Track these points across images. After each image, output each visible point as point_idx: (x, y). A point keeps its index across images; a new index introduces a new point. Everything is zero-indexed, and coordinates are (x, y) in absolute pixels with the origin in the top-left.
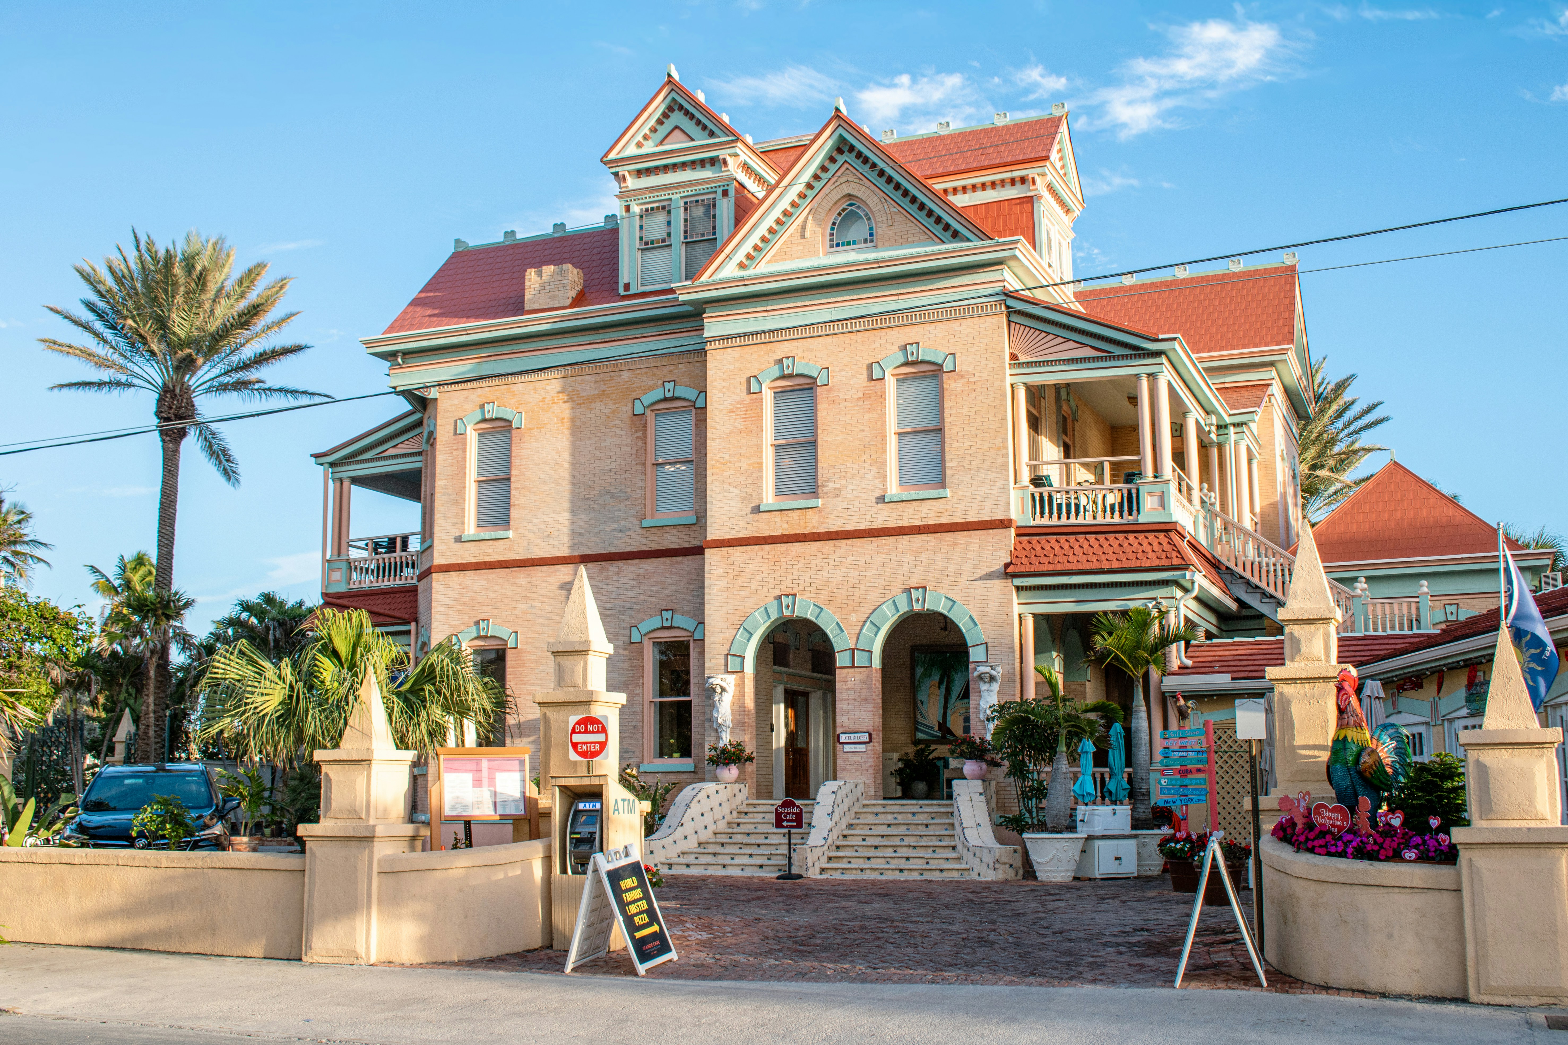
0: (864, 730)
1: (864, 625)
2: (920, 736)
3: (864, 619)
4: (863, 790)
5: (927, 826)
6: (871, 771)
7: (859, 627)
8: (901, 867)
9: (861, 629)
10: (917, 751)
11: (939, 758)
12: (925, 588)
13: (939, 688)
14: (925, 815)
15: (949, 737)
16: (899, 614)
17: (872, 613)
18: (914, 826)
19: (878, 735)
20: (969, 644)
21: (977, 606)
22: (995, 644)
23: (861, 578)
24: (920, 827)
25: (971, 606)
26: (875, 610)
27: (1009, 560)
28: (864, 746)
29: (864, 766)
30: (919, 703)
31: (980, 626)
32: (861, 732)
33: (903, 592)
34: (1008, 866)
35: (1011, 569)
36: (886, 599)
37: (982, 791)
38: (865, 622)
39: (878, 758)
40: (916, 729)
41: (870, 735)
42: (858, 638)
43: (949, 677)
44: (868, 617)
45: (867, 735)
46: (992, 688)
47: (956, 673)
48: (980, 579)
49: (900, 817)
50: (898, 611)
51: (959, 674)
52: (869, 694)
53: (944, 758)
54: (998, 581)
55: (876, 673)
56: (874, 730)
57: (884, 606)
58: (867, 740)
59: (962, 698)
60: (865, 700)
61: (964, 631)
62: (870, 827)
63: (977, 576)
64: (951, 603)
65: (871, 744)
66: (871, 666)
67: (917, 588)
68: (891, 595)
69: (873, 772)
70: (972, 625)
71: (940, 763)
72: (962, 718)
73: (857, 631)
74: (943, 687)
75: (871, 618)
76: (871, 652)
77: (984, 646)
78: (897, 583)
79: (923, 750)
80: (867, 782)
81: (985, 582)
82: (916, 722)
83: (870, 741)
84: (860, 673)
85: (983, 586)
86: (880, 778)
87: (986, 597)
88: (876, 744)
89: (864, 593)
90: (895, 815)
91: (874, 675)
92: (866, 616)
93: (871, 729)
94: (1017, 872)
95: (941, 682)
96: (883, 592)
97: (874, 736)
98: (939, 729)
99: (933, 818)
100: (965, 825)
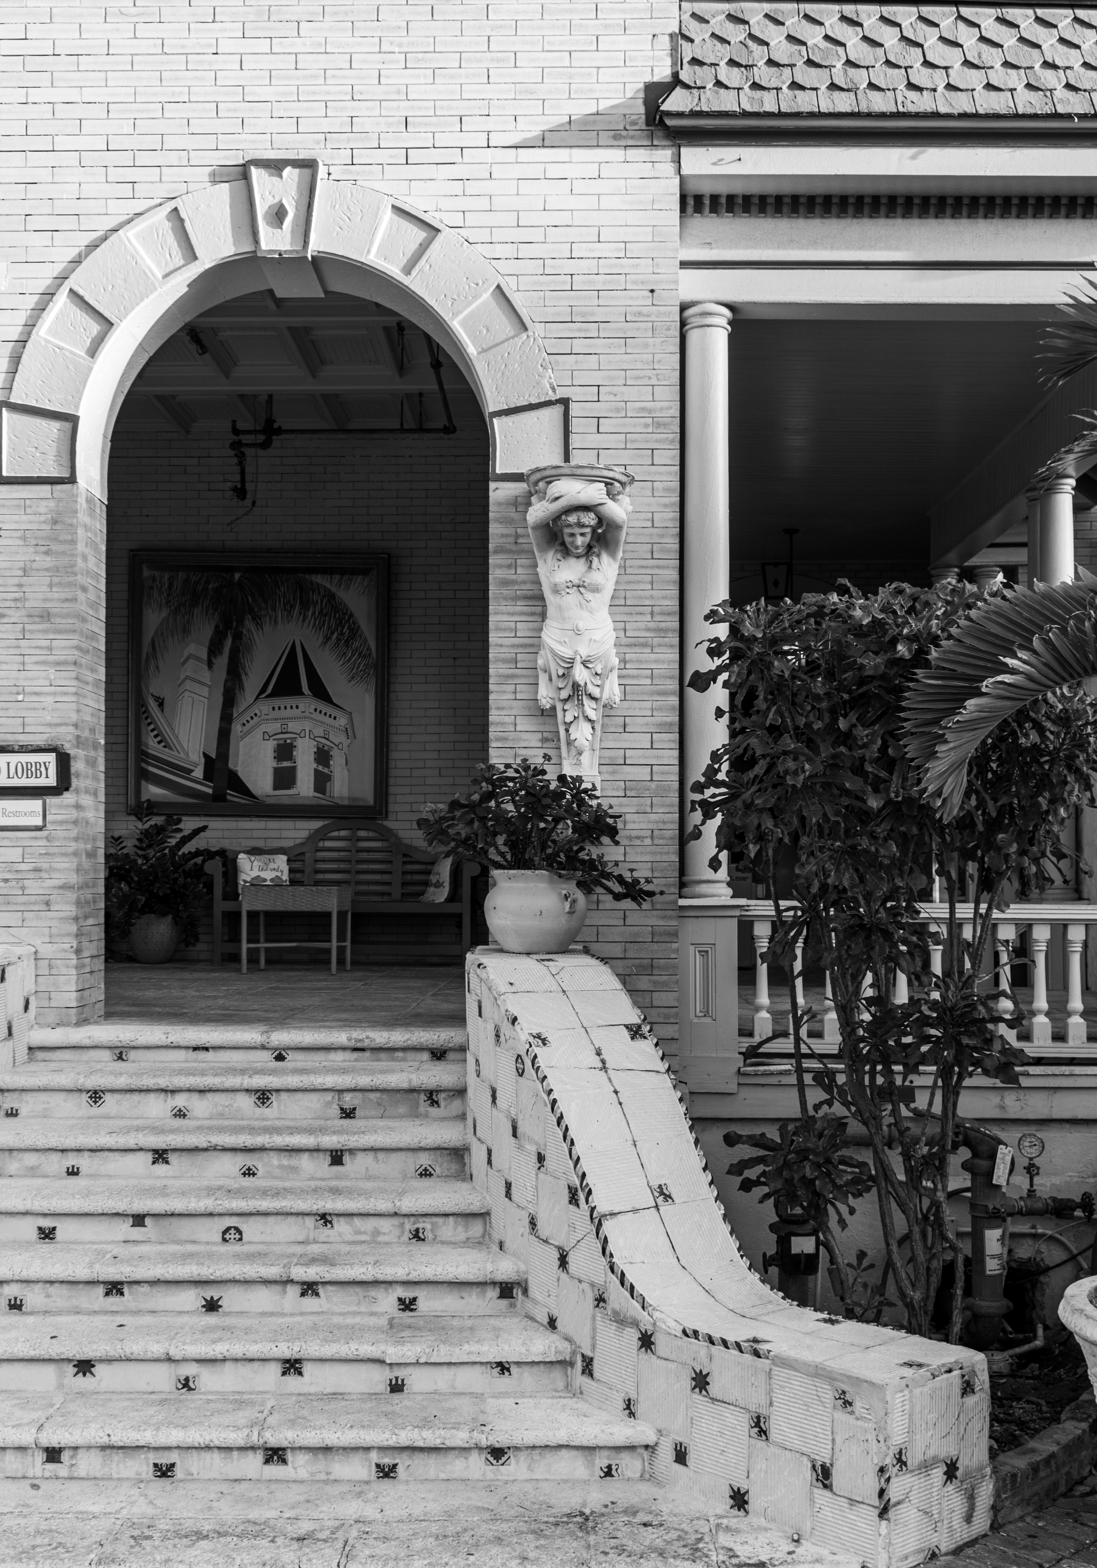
0: (39, 740)
1: (40, 309)
2: (154, 791)
3: (42, 286)
4: (30, 986)
5: (337, 1158)
6: (66, 907)
7: (21, 318)
8: (274, 1439)
9: (30, 326)
10: (146, 833)
11: (209, 855)
12: (309, 165)
13: (210, 664)
14: (314, 1102)
15: (232, 796)
16: (195, 270)
17: (77, 262)
18: (275, 1160)
19: (91, 763)
20: (492, 401)
21: (525, 251)
22: (599, 409)
23: (30, 112)
24: (305, 1162)
25: (500, 251)
26: (93, 247)
27: (663, 73)
28: (36, 805)
29: (33, 887)
30: (153, 705)
31: (537, 330)
32: (24, 749)
33: (215, 179)
34: (938, 1473)
35: (677, 101)
36: (139, 206)
37: (634, 1017)
38: (49, 295)
39: (91, 855)
40: (143, 775)
41: (64, 762)
42: (16, 360)
43: (238, 636)
44: (63, 278)
45: (51, 758)
46: (595, 577)
47: (260, 625)
48: (543, 142)
49: (199, 1107)
50: (191, 255)
51: (267, 628)
52: (57, 594)
53: (222, 853)
54: (617, 154)
55: (91, 511)
56: (79, 742)
57: (130, 234)
58: (51, 780)
59: (275, 694)
60: (45, 616)
61: (471, 350)
62: (72, 1160)
63: (531, 129)
64: (416, 235)
65: (68, 798)
66: (72, 480)
67: (276, 166)
68: (163, 191)
69: (70, 910)
70: (503, 325)
71: (214, 868)
72: (271, 745)
73: (15, 333)
74: (222, 661)
75: (77, 281)
76: (72, 420)
77: (558, 409)
78: (190, 143)
79: (159, 830)
80: (46, 950)
81: (562, 154)
82: (143, 755)
83: (64, 784)
84: (24, 505)
85: (554, 171)
86: (99, 933)
87: (563, 218)
88: (87, 800)
89: (44, 175)
90: (180, 1101)
91: (83, 517)
92: (57, 269)
93: (66, 738)
94: (971, 1498)
95: (214, 649)
96: (131, 174)
97: (78, 766)
98: (209, 774)
99: (348, 1114)
100: (602, 1202)
